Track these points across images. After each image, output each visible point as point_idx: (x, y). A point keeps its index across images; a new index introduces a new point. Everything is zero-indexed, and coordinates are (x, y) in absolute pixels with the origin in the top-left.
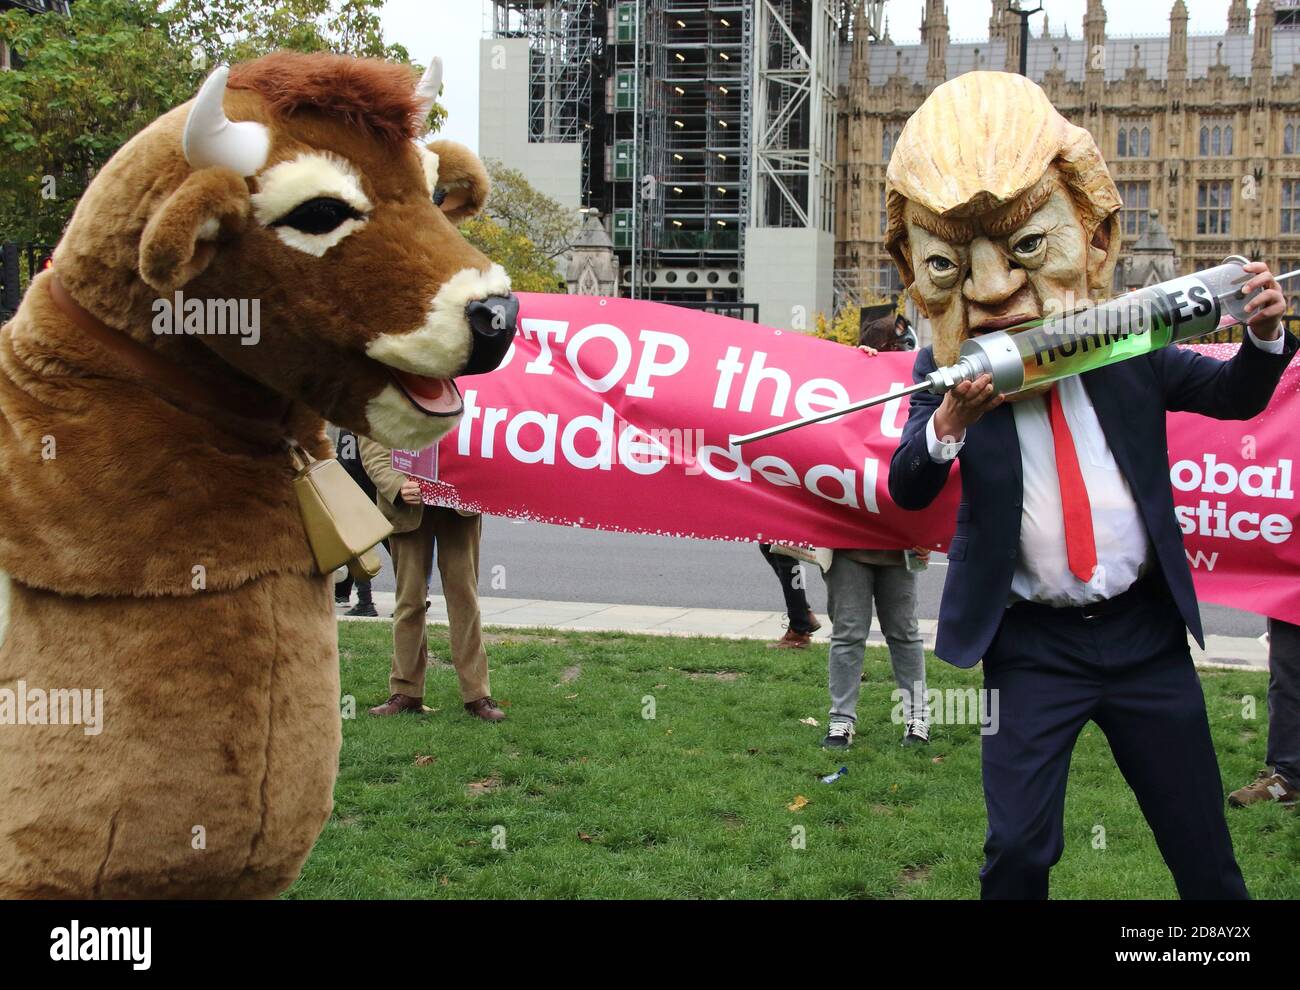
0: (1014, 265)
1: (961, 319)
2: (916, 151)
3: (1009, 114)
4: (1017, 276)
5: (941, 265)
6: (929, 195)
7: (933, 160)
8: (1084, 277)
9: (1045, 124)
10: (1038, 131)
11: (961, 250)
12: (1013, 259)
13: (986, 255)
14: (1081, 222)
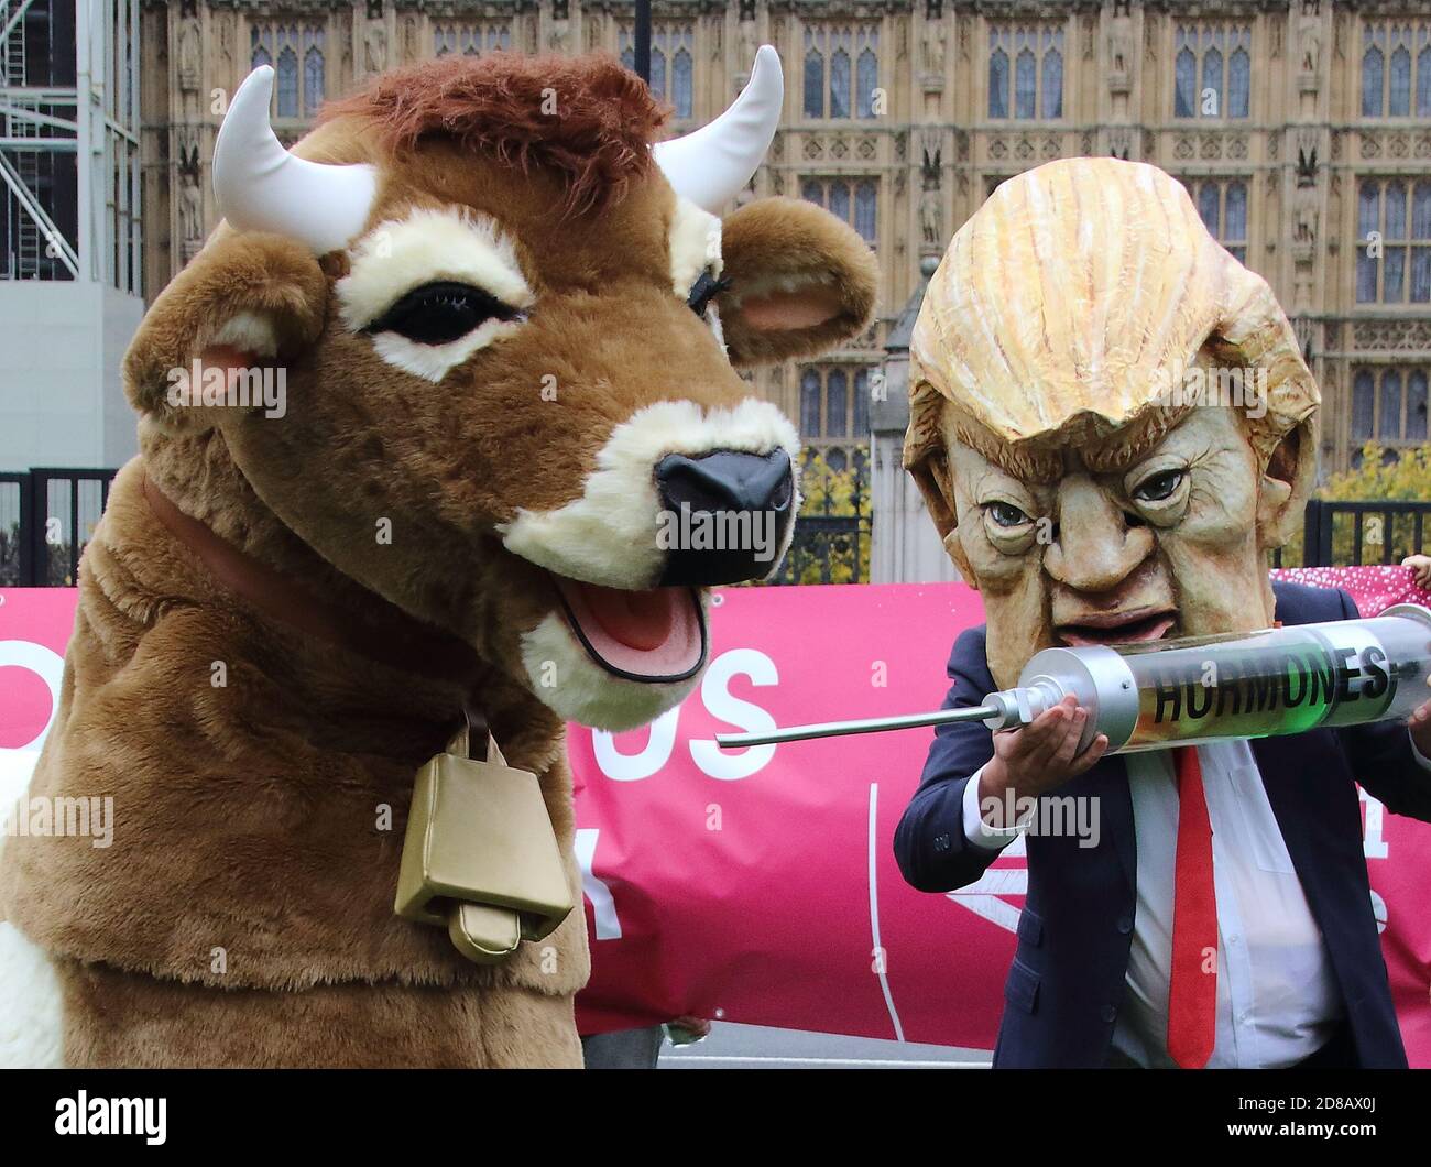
0: (1133, 520)
1: (1039, 610)
2: (967, 319)
3: (1129, 257)
4: (1139, 539)
5: (1007, 516)
6: (990, 405)
7: (997, 339)
8: (1252, 534)
9: (1192, 273)
10: (1178, 291)
11: (1042, 493)
12: (1131, 510)
13: (1083, 505)
14: (1250, 441)
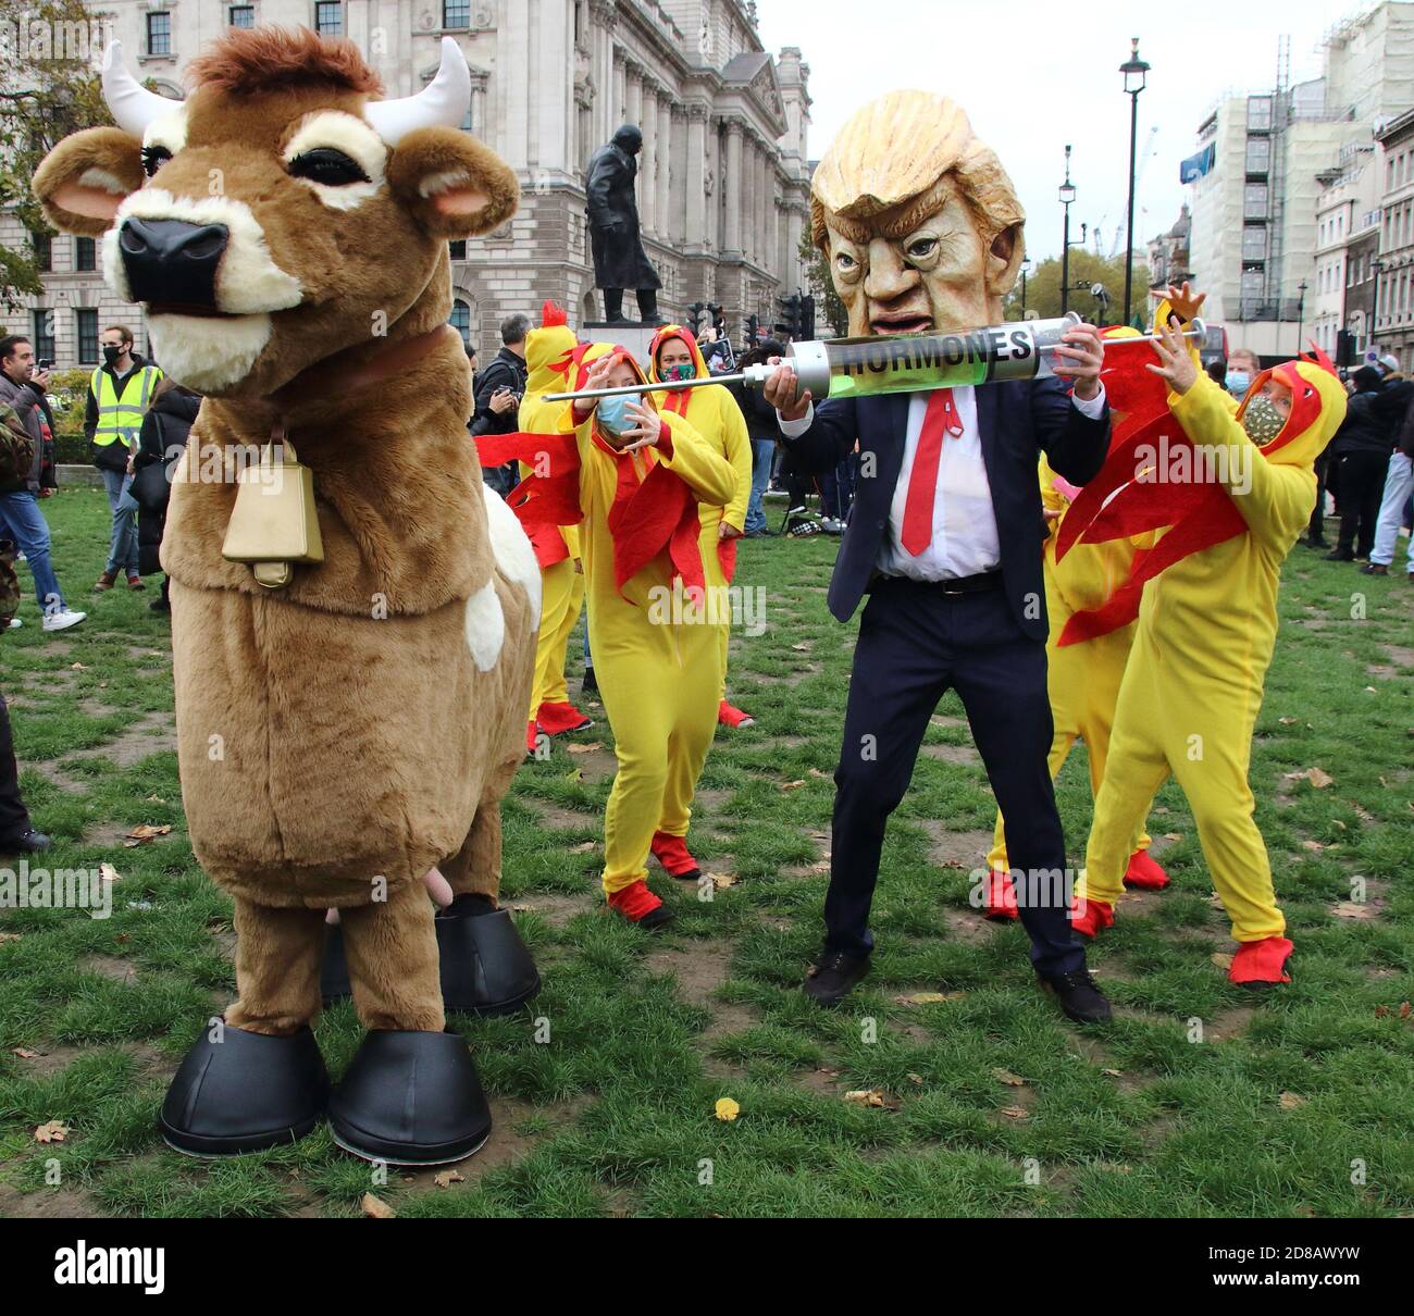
0: (909, 266)
1: (862, 313)
2: (830, 158)
5: (847, 262)
7: (839, 165)
8: (980, 283)
9: (946, 137)
10: (936, 143)
11: (862, 248)
12: (906, 260)
14: (978, 232)
